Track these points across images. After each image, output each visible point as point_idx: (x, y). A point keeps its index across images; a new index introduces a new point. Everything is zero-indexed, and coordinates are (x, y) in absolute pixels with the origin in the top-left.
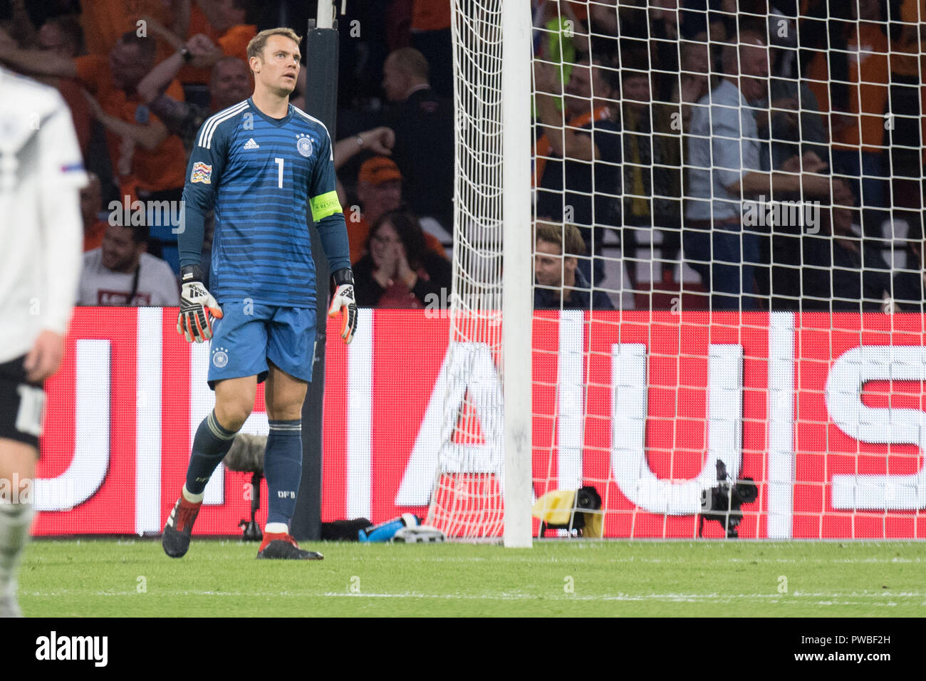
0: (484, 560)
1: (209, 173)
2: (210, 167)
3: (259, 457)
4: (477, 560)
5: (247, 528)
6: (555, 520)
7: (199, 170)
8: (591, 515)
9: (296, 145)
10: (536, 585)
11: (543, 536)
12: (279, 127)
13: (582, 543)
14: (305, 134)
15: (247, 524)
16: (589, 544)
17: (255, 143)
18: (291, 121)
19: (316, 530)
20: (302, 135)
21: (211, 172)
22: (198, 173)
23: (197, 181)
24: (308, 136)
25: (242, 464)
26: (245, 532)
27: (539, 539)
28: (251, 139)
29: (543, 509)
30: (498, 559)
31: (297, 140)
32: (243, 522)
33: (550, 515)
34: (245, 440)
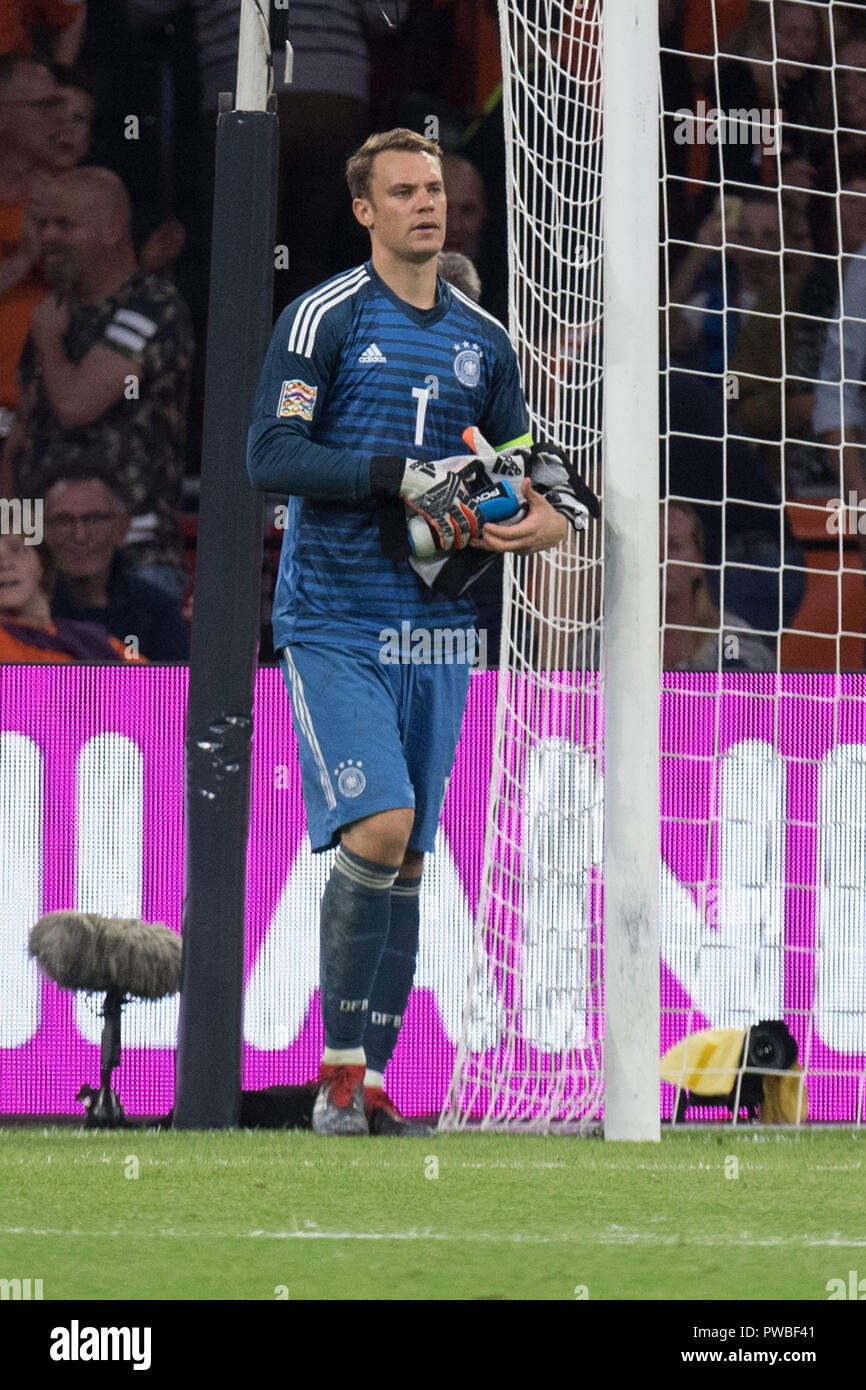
0: (563, 1165)
1: (311, 401)
2: (314, 390)
3: (118, 960)
4: (550, 1166)
5: (94, 1103)
6: (706, 1088)
7: (294, 395)
8: (778, 1079)
9: (452, 363)
10: (668, 1216)
11: (681, 1119)
12: (424, 328)
13: (759, 1133)
14: (471, 342)
15: (94, 1095)
16: (772, 1134)
17: (380, 354)
18: (446, 318)
19: (231, 1108)
20: (466, 344)
21: (315, 398)
22: (292, 399)
23: (291, 414)
24: (475, 346)
25: (84, 975)
26: (90, 1109)
27: (675, 1127)
28: (373, 346)
29: (682, 1067)
30: (593, 1164)
31: (455, 353)
32: (86, 1092)
33: (695, 1079)
34: (91, 928)
